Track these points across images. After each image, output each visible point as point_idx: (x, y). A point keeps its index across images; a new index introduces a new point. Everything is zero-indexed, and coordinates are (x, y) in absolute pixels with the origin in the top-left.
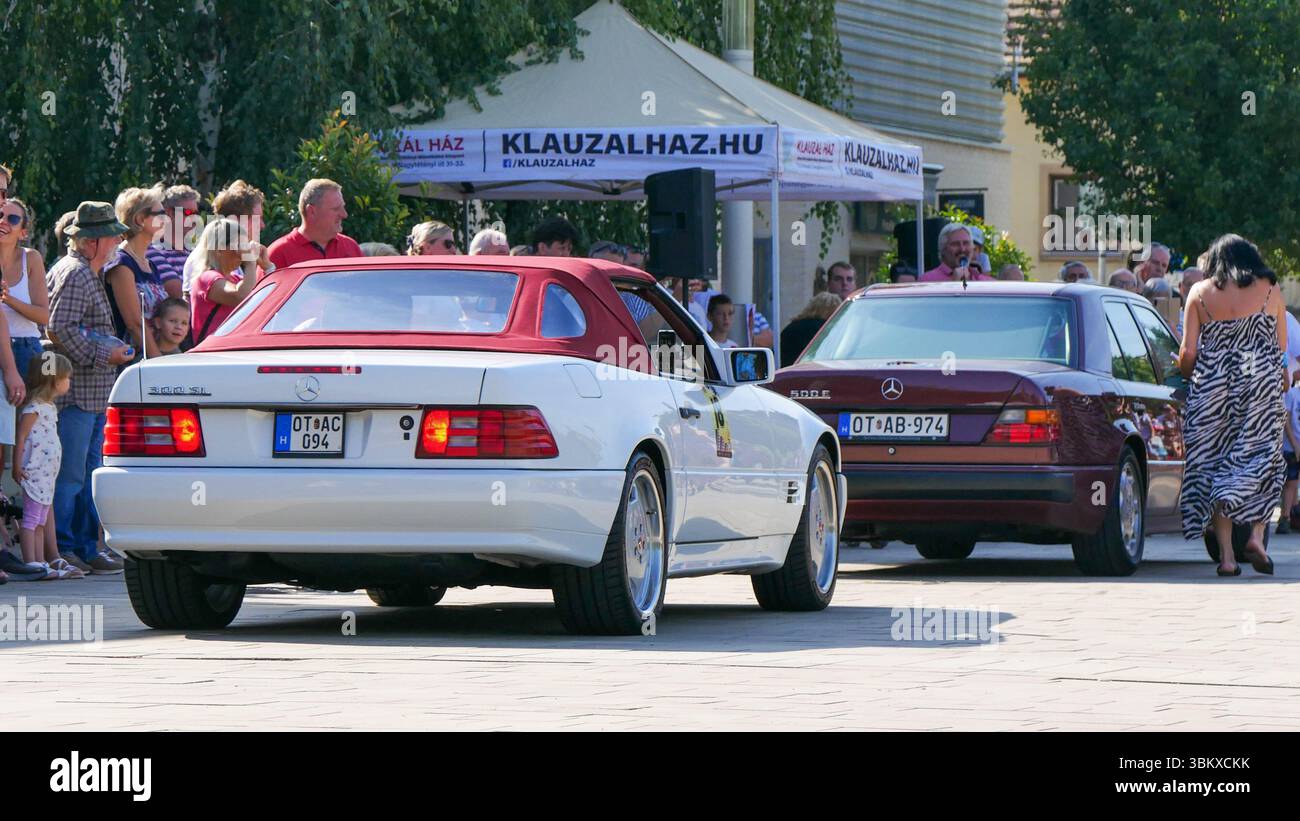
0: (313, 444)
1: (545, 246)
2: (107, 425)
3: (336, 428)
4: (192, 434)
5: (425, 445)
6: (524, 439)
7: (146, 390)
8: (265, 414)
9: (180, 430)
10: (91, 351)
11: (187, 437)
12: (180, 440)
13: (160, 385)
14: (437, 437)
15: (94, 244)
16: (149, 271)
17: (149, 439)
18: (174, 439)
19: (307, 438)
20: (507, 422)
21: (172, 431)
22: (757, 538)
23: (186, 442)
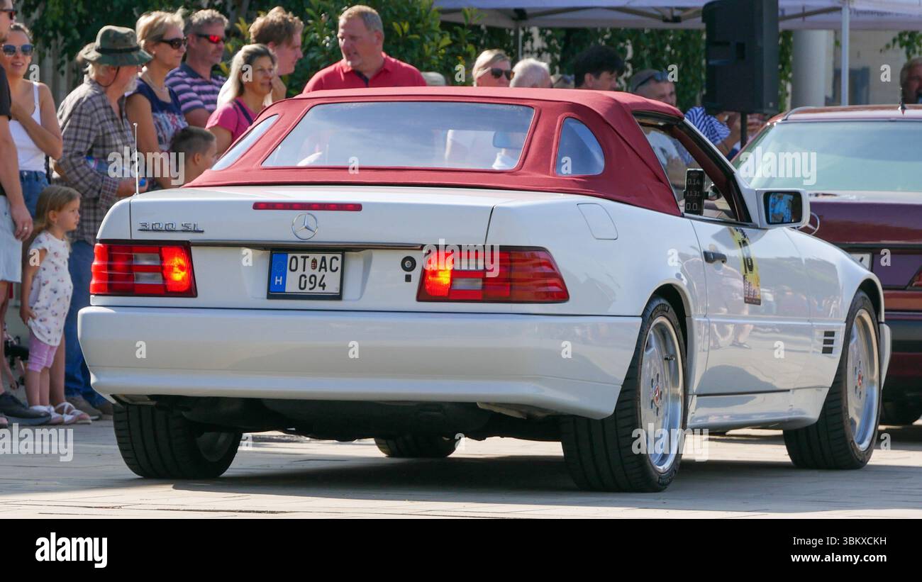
0: (309, 286)
1: (592, 77)
2: (95, 263)
3: (334, 268)
4: (183, 274)
5: (428, 287)
6: (531, 283)
7: (136, 226)
8: (260, 252)
9: (171, 268)
10: (97, 184)
11: (178, 276)
12: (170, 279)
13: (150, 221)
14: (440, 279)
15: (114, 72)
16: (168, 99)
17: (138, 278)
18: (164, 279)
19: (303, 279)
20: (513, 264)
21: (163, 270)
22: (789, 390)
23: (177, 282)
